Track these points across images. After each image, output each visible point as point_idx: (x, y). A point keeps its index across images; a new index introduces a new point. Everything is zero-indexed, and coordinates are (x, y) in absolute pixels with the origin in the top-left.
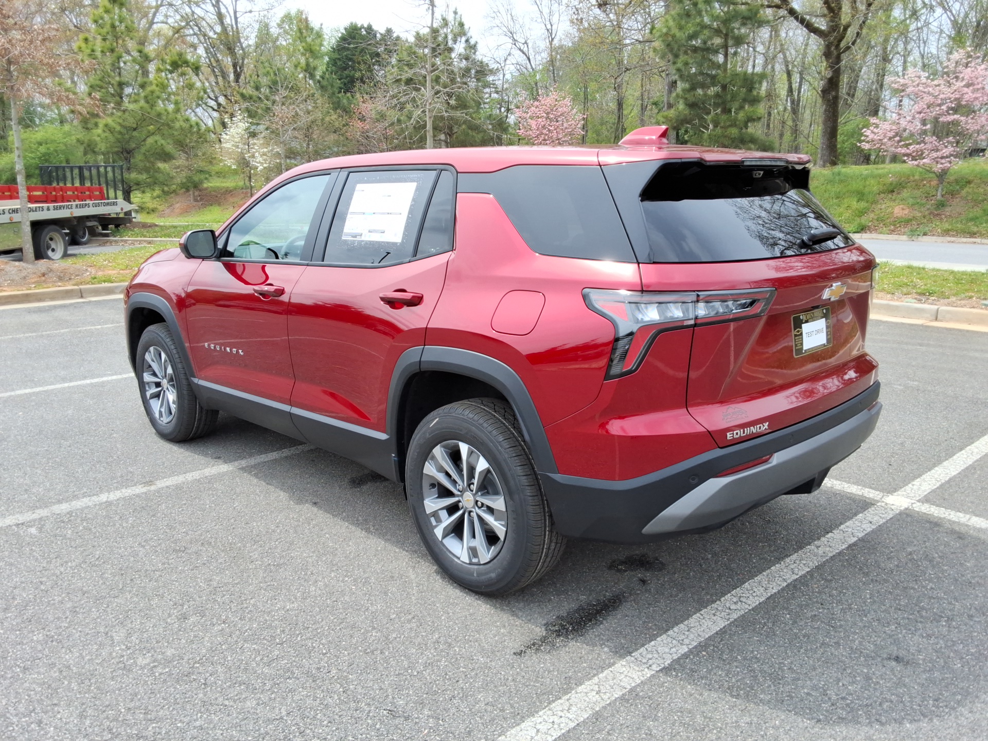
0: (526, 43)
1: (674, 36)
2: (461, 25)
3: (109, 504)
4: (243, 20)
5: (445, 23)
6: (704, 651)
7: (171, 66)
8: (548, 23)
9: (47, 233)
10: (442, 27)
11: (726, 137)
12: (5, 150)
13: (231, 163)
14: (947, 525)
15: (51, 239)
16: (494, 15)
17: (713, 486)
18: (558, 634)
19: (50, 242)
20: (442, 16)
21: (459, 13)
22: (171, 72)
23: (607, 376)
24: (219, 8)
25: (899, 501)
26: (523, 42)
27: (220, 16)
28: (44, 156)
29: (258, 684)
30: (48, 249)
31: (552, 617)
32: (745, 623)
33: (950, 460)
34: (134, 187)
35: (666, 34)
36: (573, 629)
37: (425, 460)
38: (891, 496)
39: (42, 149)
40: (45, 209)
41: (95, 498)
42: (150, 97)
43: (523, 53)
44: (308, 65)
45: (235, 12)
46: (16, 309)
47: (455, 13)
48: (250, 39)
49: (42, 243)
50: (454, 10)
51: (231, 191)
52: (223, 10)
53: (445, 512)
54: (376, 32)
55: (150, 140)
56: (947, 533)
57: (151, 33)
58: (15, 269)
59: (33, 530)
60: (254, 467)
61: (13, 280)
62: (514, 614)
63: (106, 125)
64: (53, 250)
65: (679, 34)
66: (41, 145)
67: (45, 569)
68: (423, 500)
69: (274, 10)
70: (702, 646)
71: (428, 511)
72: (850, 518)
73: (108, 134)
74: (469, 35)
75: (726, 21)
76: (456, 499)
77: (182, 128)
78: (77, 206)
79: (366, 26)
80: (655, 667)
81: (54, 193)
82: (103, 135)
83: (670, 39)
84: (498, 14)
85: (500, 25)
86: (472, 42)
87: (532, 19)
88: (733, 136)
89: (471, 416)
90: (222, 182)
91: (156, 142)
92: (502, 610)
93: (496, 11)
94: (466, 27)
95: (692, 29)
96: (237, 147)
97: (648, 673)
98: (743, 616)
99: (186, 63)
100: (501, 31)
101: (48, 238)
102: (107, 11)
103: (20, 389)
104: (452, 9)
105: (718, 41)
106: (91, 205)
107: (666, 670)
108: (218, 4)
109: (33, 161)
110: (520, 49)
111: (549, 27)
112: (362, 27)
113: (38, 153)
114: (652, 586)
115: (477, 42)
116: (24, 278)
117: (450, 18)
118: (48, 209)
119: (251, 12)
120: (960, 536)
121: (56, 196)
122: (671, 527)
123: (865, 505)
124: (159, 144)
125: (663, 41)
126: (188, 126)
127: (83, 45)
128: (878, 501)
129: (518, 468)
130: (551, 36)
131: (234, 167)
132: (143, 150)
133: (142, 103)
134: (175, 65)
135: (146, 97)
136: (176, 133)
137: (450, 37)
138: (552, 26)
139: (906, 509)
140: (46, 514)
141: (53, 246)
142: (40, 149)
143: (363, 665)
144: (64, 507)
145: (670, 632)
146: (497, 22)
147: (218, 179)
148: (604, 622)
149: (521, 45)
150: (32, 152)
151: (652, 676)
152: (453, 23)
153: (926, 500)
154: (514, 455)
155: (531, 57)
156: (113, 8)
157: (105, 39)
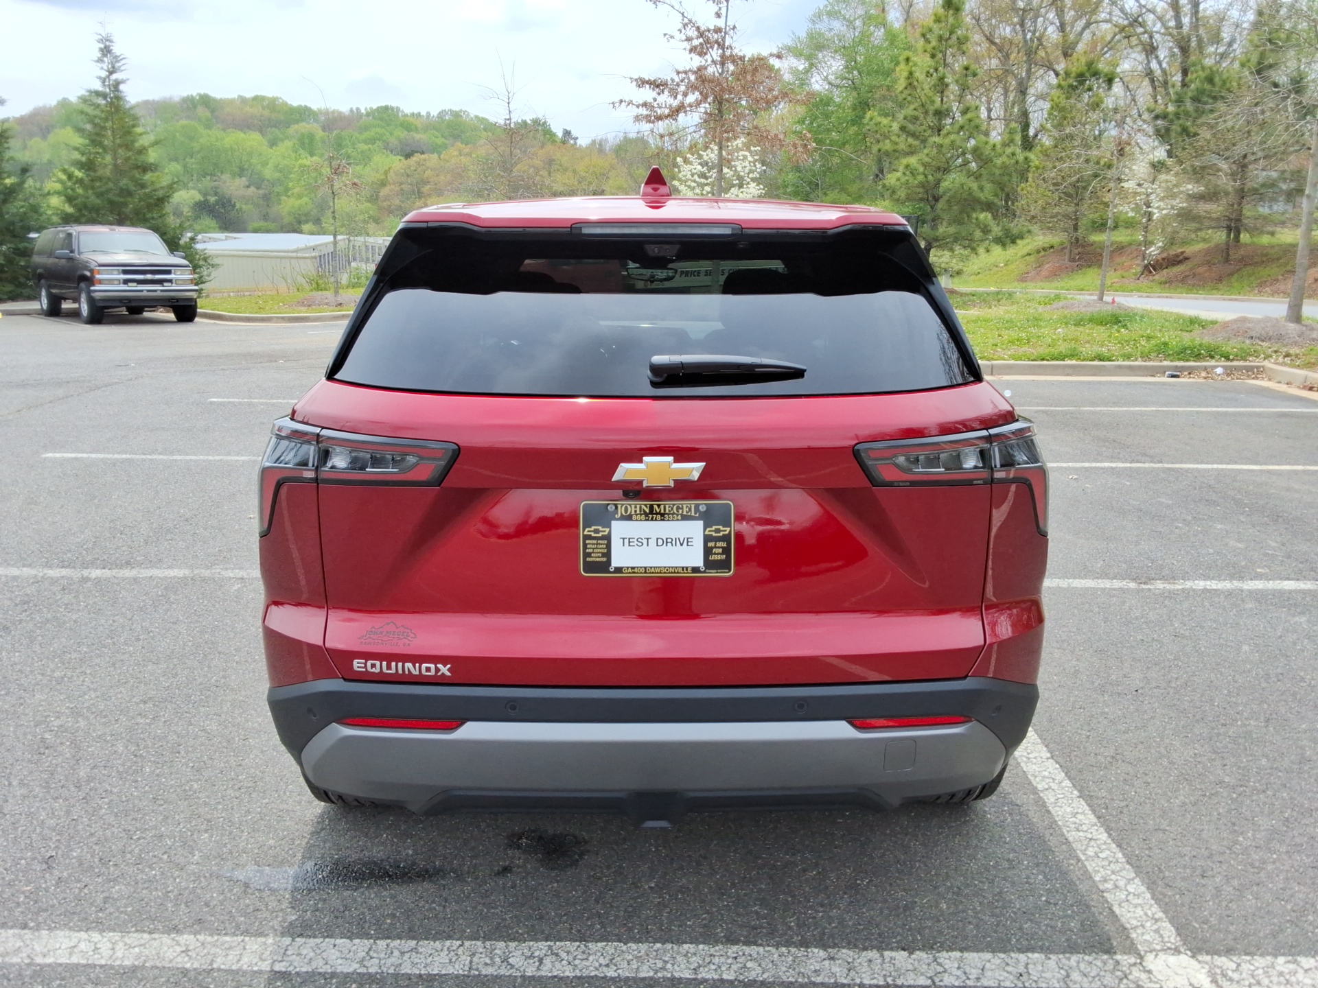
17: (331, 735)
51: (1123, 248)
73: (909, 177)
82: (903, 179)
97: (264, 965)
102: (938, 20)
156: (946, 16)
157: (933, 56)
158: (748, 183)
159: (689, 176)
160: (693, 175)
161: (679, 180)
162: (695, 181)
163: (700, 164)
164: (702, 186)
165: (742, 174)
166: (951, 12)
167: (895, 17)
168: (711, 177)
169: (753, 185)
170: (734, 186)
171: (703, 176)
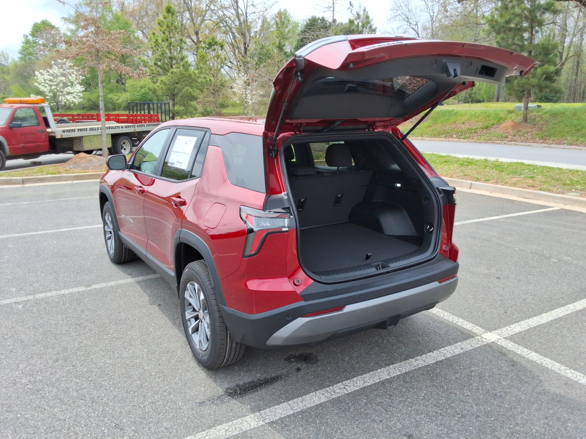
0: (417, 24)
1: (496, 21)
2: (368, 17)
3: (63, 295)
4: (250, 18)
5: (359, 15)
6: (301, 415)
7: (208, 45)
8: (431, 11)
9: (121, 141)
10: (356, 19)
11: (528, 84)
12: (124, 90)
13: (236, 100)
14: (511, 356)
15: (124, 143)
16: (398, 8)
17: (301, 321)
18: (230, 394)
19: (123, 145)
20: (357, 12)
21: (367, 11)
22: (208, 49)
23: (243, 256)
24: (238, 11)
25: (491, 337)
26: (415, 24)
27: (238, 15)
28: (144, 94)
29: (66, 400)
30: (122, 149)
31: (233, 385)
32: (337, 402)
33: (549, 313)
34: (176, 115)
35: (491, 21)
36: (240, 393)
37: (185, 290)
38: (489, 333)
39: (143, 91)
40: (120, 127)
41: (59, 292)
42: (185, 65)
43: (415, 31)
44: (280, 43)
45: (246, 13)
46: (91, 182)
47: (364, 10)
48: (257, 27)
49: (118, 146)
50: (364, 8)
52: (240, 11)
53: (194, 319)
54: (327, 21)
55: (185, 89)
56: (506, 361)
57: (203, 25)
58: (97, 160)
59: (20, 307)
60: (143, 281)
61: (94, 166)
62: (215, 381)
63: (162, 81)
64: (125, 149)
65: (499, 20)
66: (142, 88)
67: (13, 327)
68: (185, 311)
69: (267, 12)
70: (302, 412)
71: (187, 318)
72: (450, 344)
73: (163, 85)
74: (372, 23)
75: (531, 11)
76: (197, 313)
77: (202, 83)
78: (138, 126)
79: (320, 18)
80: (267, 421)
81: (131, 118)
82: (160, 86)
83: (494, 23)
84: (400, 8)
85: (401, 14)
86: (374, 27)
87: (421, 10)
88: (533, 84)
89: (198, 269)
90: (234, 110)
91: (187, 90)
92: (211, 377)
93: (399, 5)
94: (370, 18)
95: (508, 17)
96: (240, 90)
97: (261, 423)
98: (339, 397)
99: (216, 43)
100: (401, 18)
101: (122, 143)
102: (165, 18)
103: (64, 228)
104: (362, 8)
105: (525, 25)
106: (145, 125)
107: (271, 423)
108: (238, 8)
109: (138, 97)
110: (413, 29)
111: (432, 14)
112: (319, 18)
113: (141, 93)
114: (301, 373)
115: (376, 28)
116: (101, 165)
117: (361, 13)
118: (122, 127)
119: (254, 13)
120: (513, 364)
121: (132, 119)
122: (279, 343)
123: (467, 336)
124: (189, 91)
125: (489, 25)
126: (205, 80)
127: (152, 37)
128: (477, 335)
129: (214, 301)
130: (433, 19)
131: (238, 102)
132: (180, 95)
133: (182, 68)
134: (210, 45)
135: (183, 65)
136: (199, 85)
137: (360, 24)
138: (433, 13)
139: (493, 342)
140: (31, 298)
141: (125, 147)
142: (141, 90)
143: (120, 398)
144: (42, 295)
145: (291, 402)
146: (399, 12)
147: (232, 108)
148: (260, 391)
149: (413, 26)
150: (137, 92)
151: (262, 425)
152: (363, 16)
153: (511, 338)
154: (213, 293)
155: (419, 33)
156: (168, 16)
157: (164, 33)
158: (76, 85)
159: (43, 81)
160: (45, 80)
161: (38, 82)
162: (47, 84)
163: (49, 75)
164: (51, 86)
165: (72, 80)
166: (170, 15)
167: (116, 8)
168: (56, 81)
169: (78, 86)
170: (68, 86)
171: (51, 81)
